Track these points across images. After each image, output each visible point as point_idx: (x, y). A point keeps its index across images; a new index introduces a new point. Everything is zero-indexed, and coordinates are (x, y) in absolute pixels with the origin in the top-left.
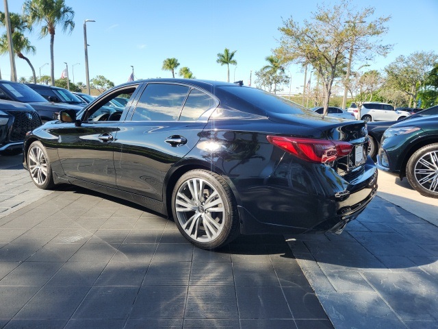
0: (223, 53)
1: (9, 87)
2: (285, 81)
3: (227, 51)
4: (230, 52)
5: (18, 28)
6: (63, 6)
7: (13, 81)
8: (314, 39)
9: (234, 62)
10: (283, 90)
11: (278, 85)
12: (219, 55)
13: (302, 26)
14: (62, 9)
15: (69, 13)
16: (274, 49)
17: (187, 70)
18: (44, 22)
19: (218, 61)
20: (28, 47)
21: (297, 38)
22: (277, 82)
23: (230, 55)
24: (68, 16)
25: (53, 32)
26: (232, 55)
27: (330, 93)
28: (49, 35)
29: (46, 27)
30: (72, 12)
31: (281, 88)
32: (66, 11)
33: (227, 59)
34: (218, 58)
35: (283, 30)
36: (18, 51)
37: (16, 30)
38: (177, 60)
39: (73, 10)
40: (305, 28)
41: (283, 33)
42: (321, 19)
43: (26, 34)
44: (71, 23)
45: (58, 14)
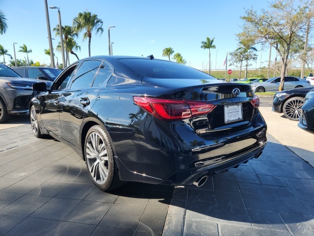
0: (206, 41)
1: (47, 72)
2: (254, 58)
3: (208, 39)
4: (211, 39)
5: (70, 35)
6: (97, 19)
7: (53, 68)
8: (271, 23)
9: (214, 47)
10: (251, 65)
11: (248, 61)
12: (202, 42)
13: (259, 14)
14: (96, 21)
15: (99, 23)
16: (238, 34)
17: (179, 55)
18: (84, 30)
19: (202, 47)
20: (77, 47)
21: (257, 23)
22: (247, 59)
23: (210, 42)
24: (99, 25)
25: (90, 36)
26: (212, 41)
27: (286, 65)
28: (88, 38)
29: (86, 33)
30: (102, 22)
31: (250, 64)
32: (98, 22)
33: (208, 45)
34: (202, 45)
35: (244, 18)
36: (71, 49)
37: (69, 37)
38: (172, 49)
39: (102, 21)
40: (262, 14)
41: (245, 20)
42: (275, 7)
43: (75, 39)
44: (101, 29)
45: (93, 24)
